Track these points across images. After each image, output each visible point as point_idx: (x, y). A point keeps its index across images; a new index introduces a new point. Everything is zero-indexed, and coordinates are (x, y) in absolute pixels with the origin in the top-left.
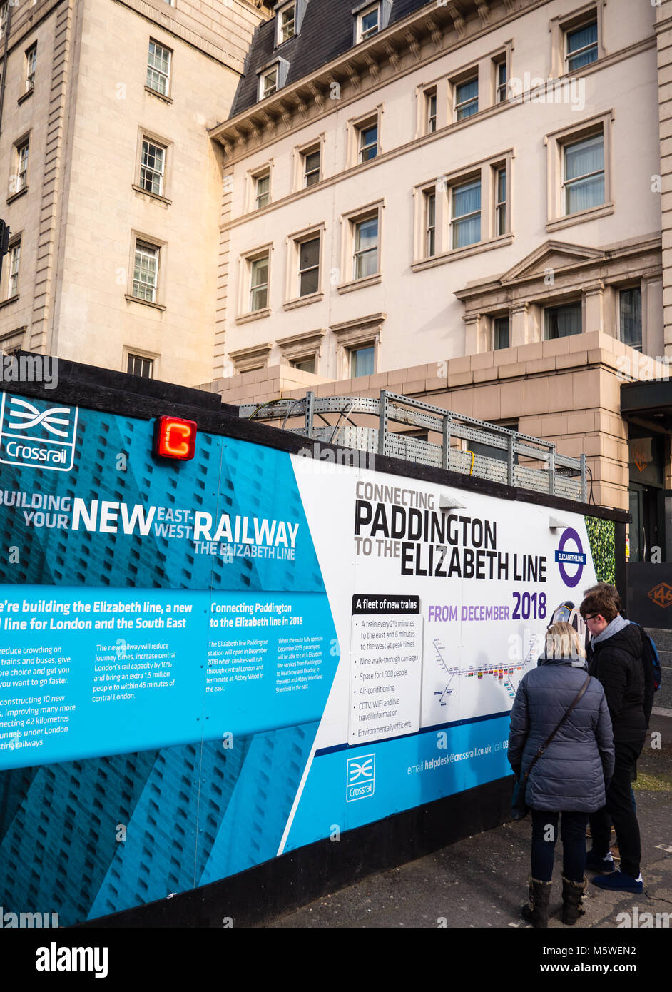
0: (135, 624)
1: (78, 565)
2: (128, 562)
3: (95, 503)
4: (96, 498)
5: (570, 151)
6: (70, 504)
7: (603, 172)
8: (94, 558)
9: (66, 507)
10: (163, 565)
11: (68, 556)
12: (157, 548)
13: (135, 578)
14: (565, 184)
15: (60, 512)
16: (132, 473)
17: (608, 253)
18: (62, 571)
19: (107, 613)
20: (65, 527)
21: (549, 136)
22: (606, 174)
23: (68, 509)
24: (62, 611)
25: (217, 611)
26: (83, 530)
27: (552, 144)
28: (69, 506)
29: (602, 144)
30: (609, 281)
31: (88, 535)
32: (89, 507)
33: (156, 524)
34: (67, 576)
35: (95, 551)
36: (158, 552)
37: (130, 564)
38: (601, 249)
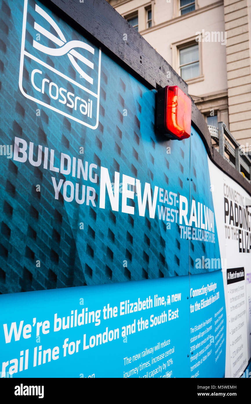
0: (150, 323)
1: (105, 255)
2: (142, 250)
3: (117, 175)
4: (118, 171)
5: (182, 52)
6: (96, 173)
7: (198, 61)
8: (119, 245)
9: (93, 177)
10: (164, 252)
11: (97, 244)
12: (160, 233)
13: (148, 268)
14: (180, 67)
15: (89, 183)
16: (143, 145)
17: (202, 98)
18: (93, 266)
19: (130, 314)
20: (94, 205)
21: (173, 44)
22: (200, 63)
23: (94, 181)
24: (93, 321)
25: (193, 296)
26: (108, 210)
27: (174, 48)
28: (96, 175)
29: (198, 49)
30: (203, 111)
31: (113, 216)
32: (113, 180)
33: (159, 206)
34: (98, 272)
35: (119, 236)
36: (161, 237)
37: (144, 253)
38: (199, 96)
